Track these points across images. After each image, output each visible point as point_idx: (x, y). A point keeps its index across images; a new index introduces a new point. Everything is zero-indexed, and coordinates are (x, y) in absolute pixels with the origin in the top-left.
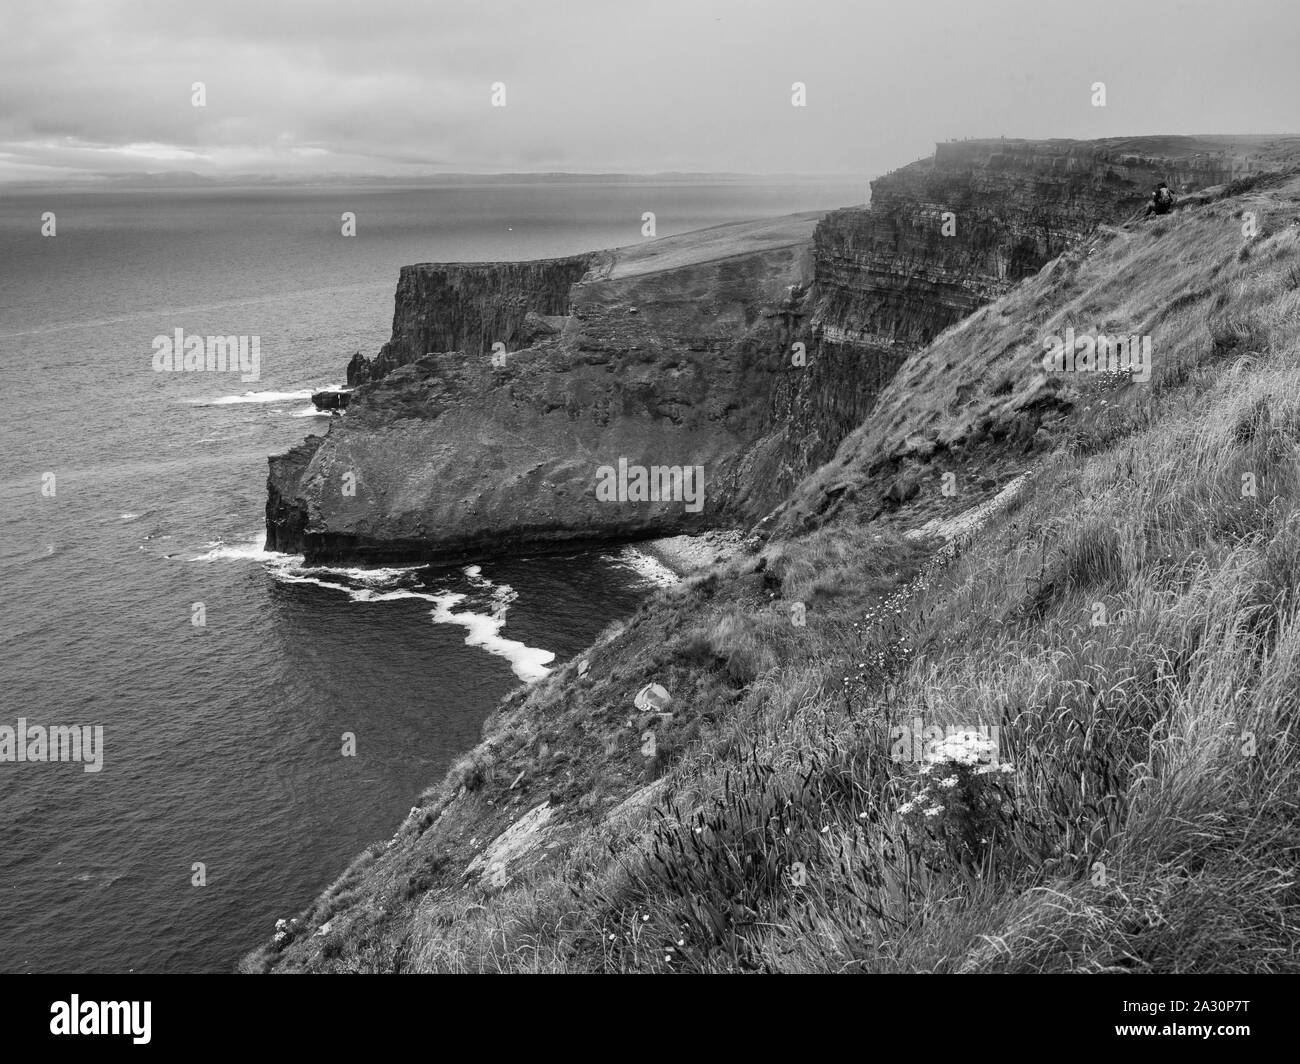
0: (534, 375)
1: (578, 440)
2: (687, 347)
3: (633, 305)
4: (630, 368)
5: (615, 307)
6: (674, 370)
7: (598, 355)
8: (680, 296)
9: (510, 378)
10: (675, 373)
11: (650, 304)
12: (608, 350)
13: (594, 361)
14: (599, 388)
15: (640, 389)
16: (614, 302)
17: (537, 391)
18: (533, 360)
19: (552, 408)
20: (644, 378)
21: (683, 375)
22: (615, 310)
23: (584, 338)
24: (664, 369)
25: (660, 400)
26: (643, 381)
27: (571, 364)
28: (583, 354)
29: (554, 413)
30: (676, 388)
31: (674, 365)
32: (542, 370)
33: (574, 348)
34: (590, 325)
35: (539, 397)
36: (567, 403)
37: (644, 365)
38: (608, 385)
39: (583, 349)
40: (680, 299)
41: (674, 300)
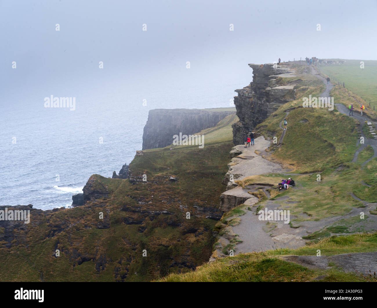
0: (78, 229)
2: (208, 215)
3: (175, 174)
4: (157, 230)
5: (160, 174)
6: (192, 235)
7: (135, 216)
8: (217, 167)
9: (60, 230)
10: (192, 238)
11: (189, 173)
12: (144, 212)
13: (131, 221)
14: (127, 246)
15: (159, 250)
16: (161, 169)
17: (76, 244)
18: (82, 216)
19: (84, 260)
20: (165, 241)
21: (198, 241)
22: (159, 177)
23: (128, 199)
24: (184, 233)
25: (173, 262)
26: (163, 243)
27: (110, 222)
28: (124, 214)
29: (84, 265)
30: (189, 253)
31: (193, 231)
32: (86, 226)
33: (117, 208)
34: (136, 189)
35: (76, 249)
36: (98, 257)
37: (170, 228)
38: (135, 244)
39: (125, 209)
40: (214, 171)
41: (208, 171)
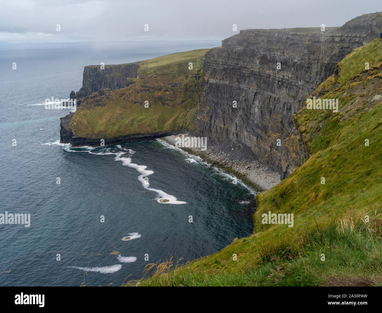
0: (130, 94)
1: (143, 111)
2: (170, 86)
3: (155, 75)
4: (155, 92)
5: (150, 75)
6: (167, 92)
7: (147, 88)
8: (168, 72)
9: (124, 95)
10: (167, 93)
11: (160, 74)
12: (149, 87)
13: (146, 90)
14: (147, 97)
15: (158, 97)
16: (150, 74)
17: (131, 98)
18: (129, 90)
19: (135, 103)
20: (159, 94)
21: (170, 93)
22: (151, 76)
23: (143, 84)
24: (164, 92)
25: (164, 100)
26: (159, 95)
27: (139, 91)
28: (143, 88)
29: (136, 104)
30: (168, 97)
31: (167, 91)
32: (132, 93)
33: (140, 87)
34: (144, 80)
35: (132, 100)
36: (139, 101)
37: (159, 91)
38: (150, 96)
39: (143, 87)
40: (167, 73)
41: (166, 73)
